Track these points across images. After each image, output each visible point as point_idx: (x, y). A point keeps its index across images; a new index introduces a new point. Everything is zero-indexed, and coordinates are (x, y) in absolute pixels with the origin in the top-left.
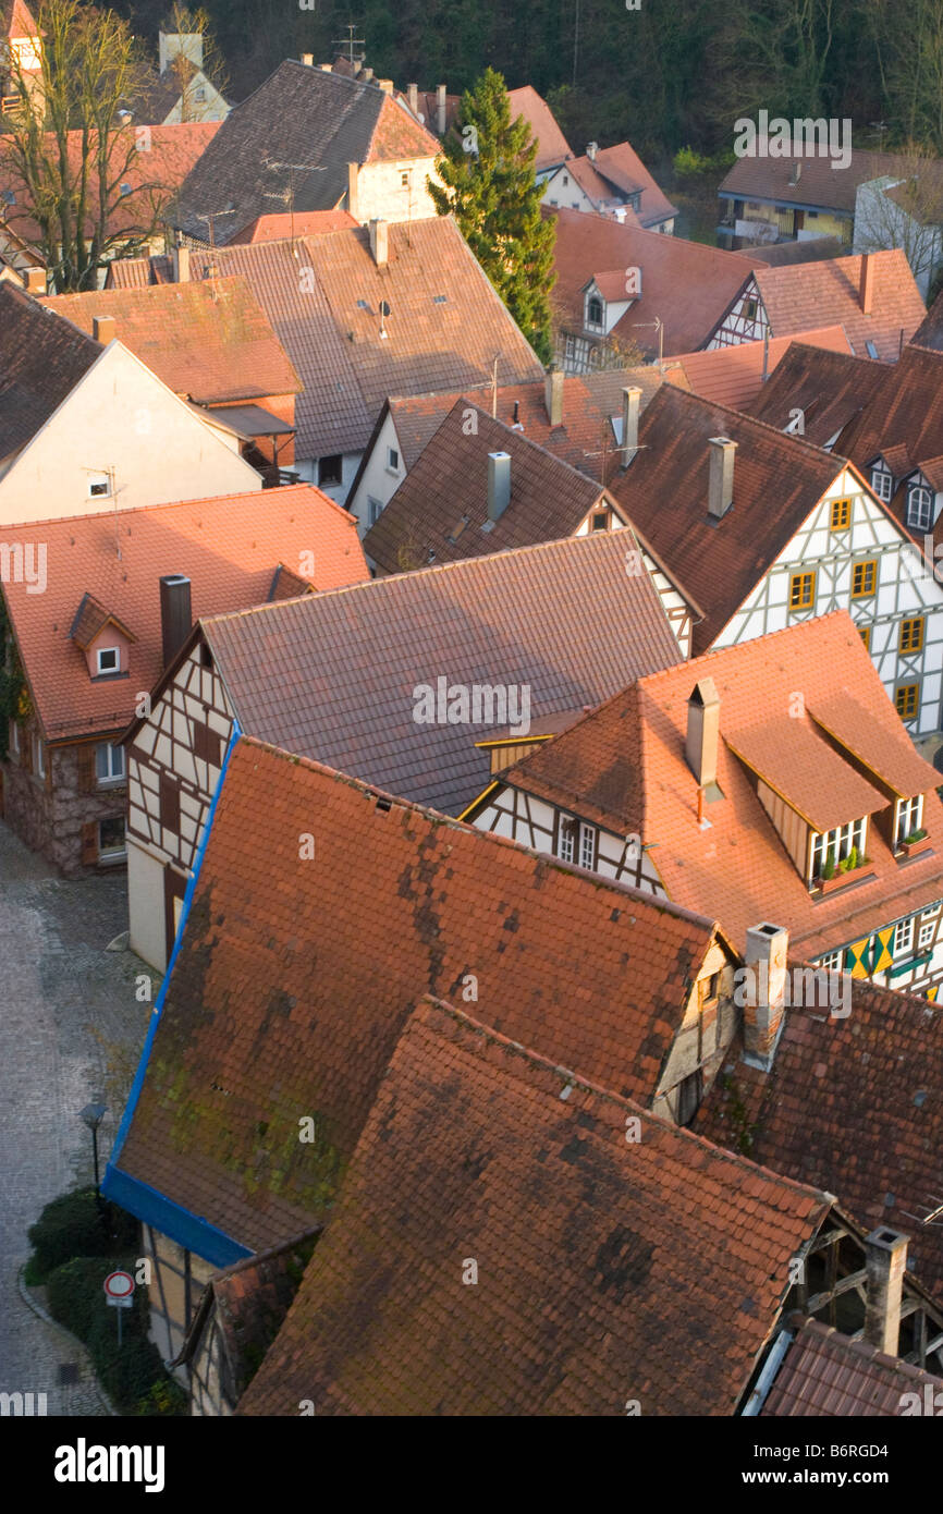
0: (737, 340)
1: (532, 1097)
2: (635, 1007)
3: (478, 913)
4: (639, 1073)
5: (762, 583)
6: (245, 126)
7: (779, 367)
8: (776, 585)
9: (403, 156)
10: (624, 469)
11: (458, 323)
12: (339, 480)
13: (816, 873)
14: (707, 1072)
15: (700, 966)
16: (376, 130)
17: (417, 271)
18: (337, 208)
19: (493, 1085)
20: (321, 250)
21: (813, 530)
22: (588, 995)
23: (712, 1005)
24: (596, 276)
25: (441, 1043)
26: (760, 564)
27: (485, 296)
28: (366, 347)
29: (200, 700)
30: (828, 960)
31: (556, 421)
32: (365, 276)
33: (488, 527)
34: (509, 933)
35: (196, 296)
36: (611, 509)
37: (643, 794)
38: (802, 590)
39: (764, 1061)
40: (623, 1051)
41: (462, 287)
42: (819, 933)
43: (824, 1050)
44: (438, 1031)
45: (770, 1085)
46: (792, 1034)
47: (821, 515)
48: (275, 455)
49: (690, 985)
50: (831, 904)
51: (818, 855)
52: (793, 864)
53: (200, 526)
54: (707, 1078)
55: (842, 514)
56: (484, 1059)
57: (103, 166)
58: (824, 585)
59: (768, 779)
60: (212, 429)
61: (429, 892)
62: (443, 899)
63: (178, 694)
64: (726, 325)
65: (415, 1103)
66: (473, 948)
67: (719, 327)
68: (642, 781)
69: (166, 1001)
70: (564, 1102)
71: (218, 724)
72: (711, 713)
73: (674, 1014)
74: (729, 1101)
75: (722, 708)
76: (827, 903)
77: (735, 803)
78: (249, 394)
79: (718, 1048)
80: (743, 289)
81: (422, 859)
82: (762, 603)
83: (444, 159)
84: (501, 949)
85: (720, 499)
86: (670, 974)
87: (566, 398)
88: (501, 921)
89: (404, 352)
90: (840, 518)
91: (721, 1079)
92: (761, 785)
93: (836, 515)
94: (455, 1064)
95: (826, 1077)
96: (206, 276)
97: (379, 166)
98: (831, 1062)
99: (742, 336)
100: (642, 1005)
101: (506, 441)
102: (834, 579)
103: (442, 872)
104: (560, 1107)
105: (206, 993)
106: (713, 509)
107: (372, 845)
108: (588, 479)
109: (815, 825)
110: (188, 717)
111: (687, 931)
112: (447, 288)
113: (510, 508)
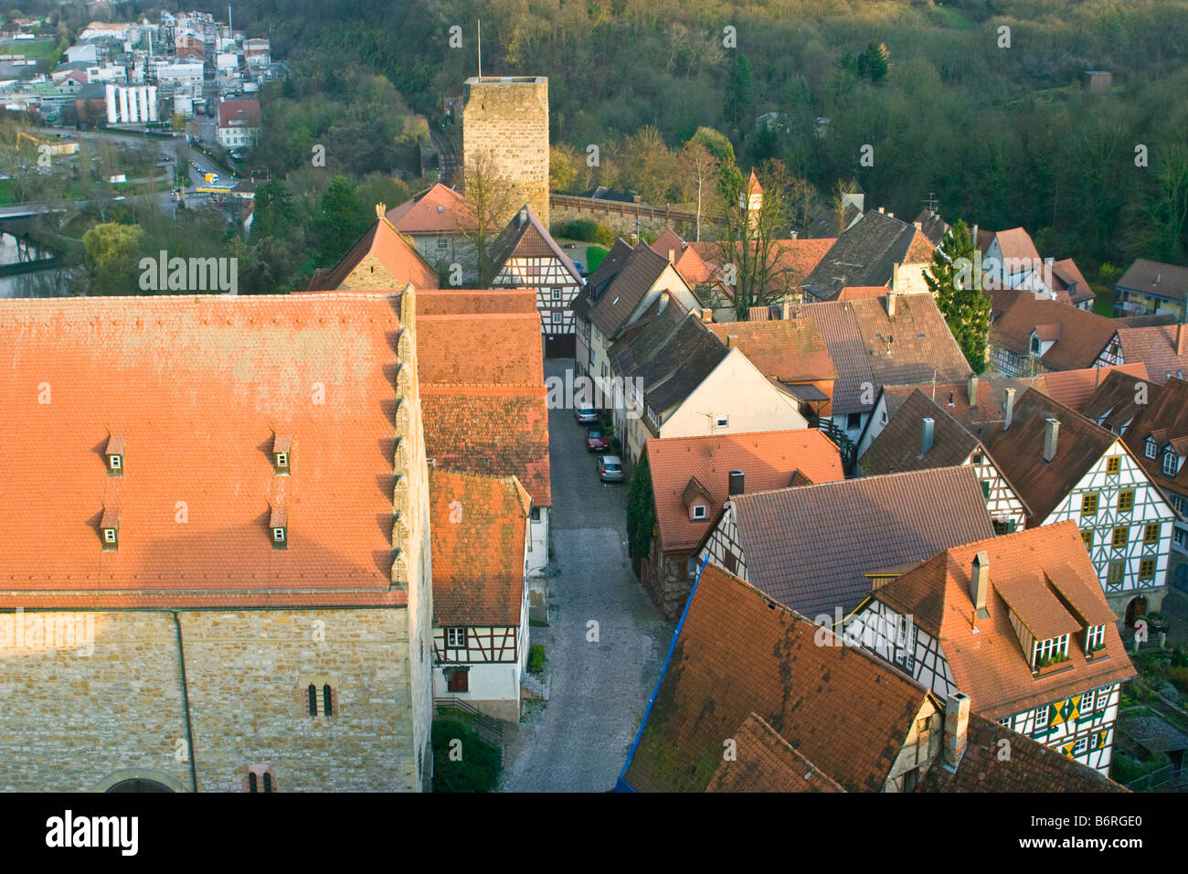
0: (1107, 364)
1: (792, 775)
2: (882, 730)
3: (811, 669)
4: (880, 766)
5: (1067, 498)
6: (848, 242)
7: (1104, 382)
8: (1076, 500)
9: (923, 261)
10: (1004, 431)
11: (930, 348)
12: (859, 426)
13: (1037, 663)
14: (921, 770)
15: (918, 712)
16: (910, 247)
17: (910, 320)
18: (887, 285)
19: (775, 766)
20: (860, 307)
21: (1097, 472)
22: (859, 720)
23: (926, 734)
24: (1037, 327)
25: (754, 740)
26: (1066, 488)
27: (946, 336)
28: (880, 358)
29: (728, 537)
30: (1040, 711)
31: (973, 403)
32: (882, 321)
33: (920, 457)
34: (824, 682)
35: (788, 326)
36: (983, 453)
37: (942, 611)
38: (1090, 504)
39: (954, 767)
40: (872, 754)
41: (934, 330)
42: (1034, 696)
43: (985, 765)
44: (754, 733)
45: (955, 781)
46: (969, 755)
47: (1102, 464)
48: (818, 410)
49: (911, 722)
50: (1044, 681)
51: (1039, 653)
52: (1024, 657)
53: (756, 446)
54: (922, 773)
55: (1114, 465)
56: (773, 751)
57: (764, 258)
58: (1102, 502)
59: (1014, 609)
60: (783, 395)
61: (789, 655)
62: (794, 660)
63: (719, 533)
64: (1102, 357)
65: (737, 770)
66: (806, 688)
67: (1098, 358)
68: (943, 603)
69: (656, 697)
70: (806, 781)
71: (736, 552)
72: (984, 571)
73: (900, 736)
74: (932, 787)
75: (991, 569)
76: (1042, 680)
77: (996, 621)
78: (809, 379)
79: (929, 757)
80: (1112, 339)
81: (787, 638)
82: (1067, 509)
83: (934, 264)
84: (820, 691)
85: (1050, 451)
86: (902, 715)
87: (980, 391)
88: (822, 675)
89: (900, 362)
90: (1113, 467)
91: (929, 774)
92: (1011, 612)
93: (1111, 465)
94: (759, 752)
95: (984, 781)
96: (795, 317)
97: (910, 265)
98: (988, 773)
99: (1110, 363)
100: (886, 730)
101: (934, 412)
102: (1109, 499)
103: (796, 645)
104: (804, 783)
105: (676, 694)
106: (1046, 457)
107: (764, 626)
108: (973, 436)
109: (1037, 636)
110: (723, 546)
111: (913, 692)
112: (926, 330)
113: (932, 448)
